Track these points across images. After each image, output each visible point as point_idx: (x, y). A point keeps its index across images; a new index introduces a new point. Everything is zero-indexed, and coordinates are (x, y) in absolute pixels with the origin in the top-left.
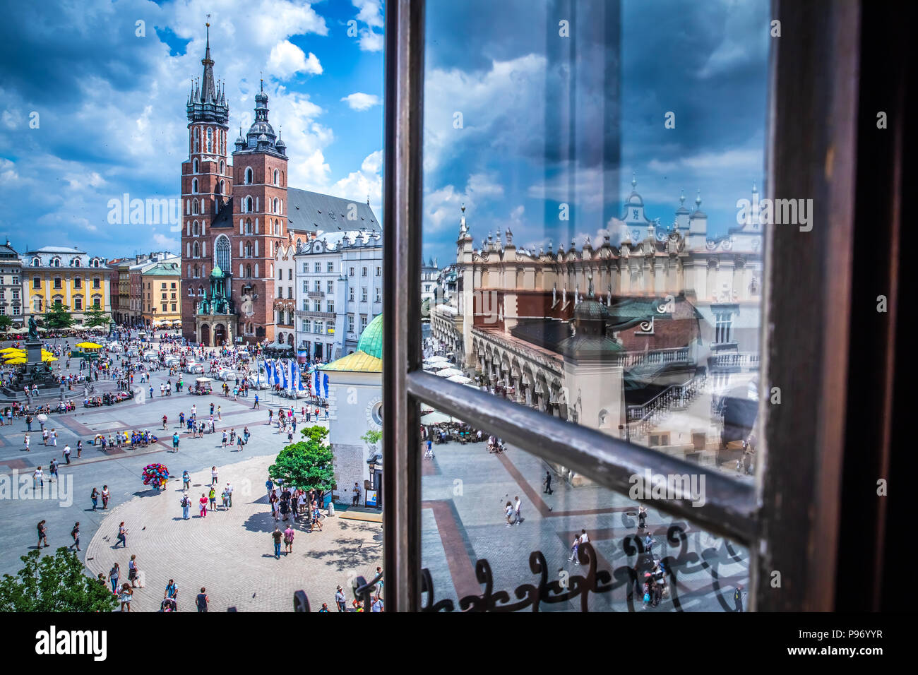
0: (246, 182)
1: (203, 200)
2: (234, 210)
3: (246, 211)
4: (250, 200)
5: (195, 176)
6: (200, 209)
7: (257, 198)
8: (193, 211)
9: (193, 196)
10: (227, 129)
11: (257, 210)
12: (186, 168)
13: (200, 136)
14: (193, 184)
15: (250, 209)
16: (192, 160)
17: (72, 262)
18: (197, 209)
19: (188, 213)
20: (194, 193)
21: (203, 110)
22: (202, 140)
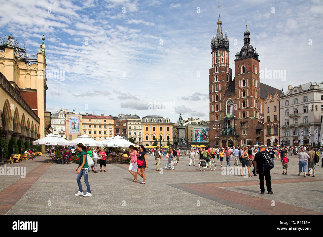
0: (242, 73)
1: (220, 85)
2: (236, 87)
3: (242, 86)
4: (244, 81)
5: (216, 74)
6: (219, 88)
7: (248, 80)
8: (215, 90)
9: (215, 83)
10: (229, 51)
11: (248, 85)
12: (211, 71)
13: (218, 55)
14: (215, 78)
15: (244, 85)
16: (214, 66)
17: (159, 120)
18: (217, 89)
19: (213, 91)
20: (215, 81)
21: (219, 44)
22: (219, 57)
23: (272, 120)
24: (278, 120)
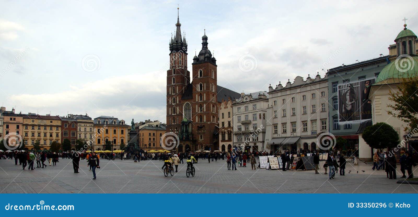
0: (199, 77)
1: (177, 87)
2: (193, 90)
3: (199, 90)
4: (201, 85)
5: (173, 76)
6: (176, 91)
7: (205, 84)
8: (173, 92)
9: (173, 85)
10: (187, 54)
11: (205, 89)
12: (169, 73)
14: (173, 80)
15: (201, 89)
16: (172, 69)
18: (175, 91)
19: (170, 93)
20: (173, 84)
21: (177, 46)
23: (226, 125)
24: (231, 126)
